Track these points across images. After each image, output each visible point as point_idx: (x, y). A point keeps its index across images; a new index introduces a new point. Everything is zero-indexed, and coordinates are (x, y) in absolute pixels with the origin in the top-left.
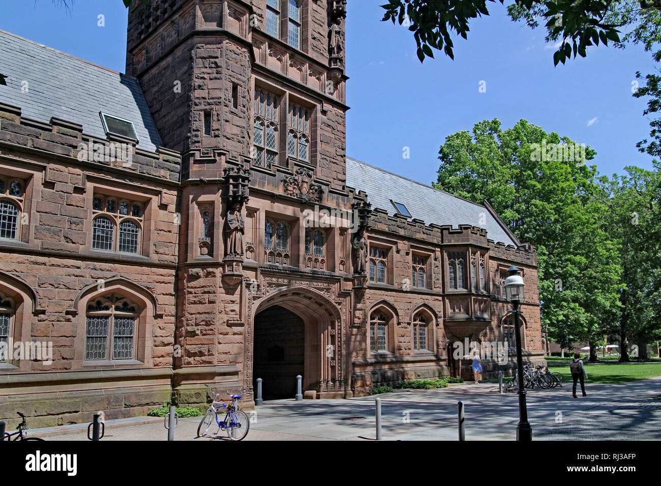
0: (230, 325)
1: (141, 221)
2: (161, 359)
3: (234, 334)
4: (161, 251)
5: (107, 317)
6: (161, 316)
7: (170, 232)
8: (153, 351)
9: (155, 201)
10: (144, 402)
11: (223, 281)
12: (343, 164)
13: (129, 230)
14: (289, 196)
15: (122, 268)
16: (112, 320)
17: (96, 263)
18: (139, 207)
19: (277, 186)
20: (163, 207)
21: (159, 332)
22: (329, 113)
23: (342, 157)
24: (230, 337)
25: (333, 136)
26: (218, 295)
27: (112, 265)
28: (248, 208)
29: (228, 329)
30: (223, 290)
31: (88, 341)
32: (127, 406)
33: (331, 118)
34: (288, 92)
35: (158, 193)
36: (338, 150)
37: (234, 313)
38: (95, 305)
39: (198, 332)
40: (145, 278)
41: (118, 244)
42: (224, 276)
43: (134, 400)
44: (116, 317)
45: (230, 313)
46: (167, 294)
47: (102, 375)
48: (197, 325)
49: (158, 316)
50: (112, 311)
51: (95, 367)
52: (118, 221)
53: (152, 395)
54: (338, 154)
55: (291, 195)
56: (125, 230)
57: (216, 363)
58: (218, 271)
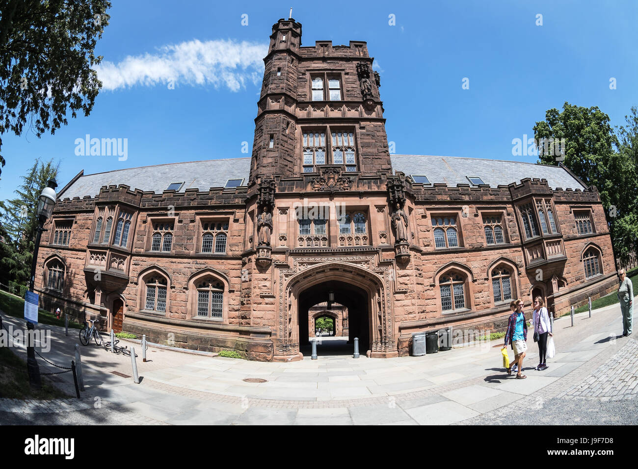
0: (263, 297)
1: (227, 232)
2: (234, 319)
3: (267, 304)
4: (233, 249)
5: (208, 291)
6: (233, 291)
7: (239, 236)
8: (228, 313)
9: (232, 217)
10: (221, 344)
11: (257, 264)
12: (387, 157)
13: (221, 239)
14: (317, 191)
15: (211, 262)
16: (211, 294)
17: (197, 260)
18: (225, 223)
20: (236, 221)
21: (232, 302)
22: (366, 127)
23: (385, 152)
24: (263, 306)
25: (373, 141)
26: (253, 275)
27: (205, 260)
28: (280, 208)
29: (260, 300)
30: (257, 271)
31: (199, 305)
32: (211, 345)
33: (369, 130)
34: (328, 125)
35: (232, 213)
36: (380, 148)
37: (266, 288)
38: (202, 285)
39: (245, 302)
40: (223, 267)
41: (215, 248)
42: (257, 260)
43: (214, 342)
44: (213, 292)
45: (263, 288)
46: (236, 277)
47: (200, 324)
48: (245, 297)
49: (231, 291)
50: (211, 288)
51: (197, 320)
52: (214, 234)
53: (225, 342)
54: (380, 151)
56: (219, 239)
57: (252, 324)
58: (253, 258)
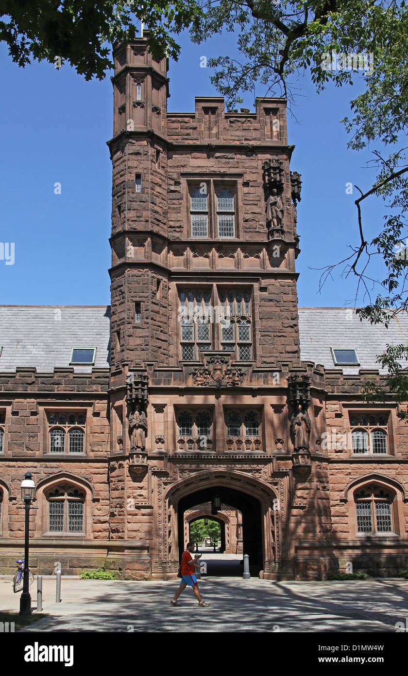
0: (138, 508)
1: (84, 427)
2: (99, 533)
3: (143, 515)
4: (96, 449)
5: (63, 501)
6: (98, 500)
7: (103, 433)
8: (92, 527)
9: (90, 411)
10: (84, 565)
11: (130, 471)
12: (294, 334)
13: (77, 436)
14: (200, 386)
15: (66, 465)
16: (66, 504)
17: (47, 463)
18: (81, 417)
19: (185, 380)
20: (96, 414)
21: (97, 512)
22: (269, 287)
23: (292, 327)
24: (139, 517)
25: (278, 309)
26: (126, 482)
27: (58, 463)
28: (154, 405)
29: (137, 511)
30: (130, 478)
31: (51, 518)
32: (71, 567)
33: (273, 291)
34: (215, 284)
35: (90, 405)
36: (285, 321)
37: (142, 497)
38: (54, 493)
39: (116, 513)
40: (83, 471)
41: (69, 447)
42: (131, 467)
43: (75, 562)
44: (70, 501)
45: (139, 497)
46: (101, 483)
47: (54, 542)
48: (116, 507)
49: (94, 500)
50: (66, 497)
51: (50, 537)
52: (67, 430)
53: (90, 560)
54: (285, 325)
55: (202, 385)
56: (73, 436)
57: (126, 538)
58: (126, 463)
